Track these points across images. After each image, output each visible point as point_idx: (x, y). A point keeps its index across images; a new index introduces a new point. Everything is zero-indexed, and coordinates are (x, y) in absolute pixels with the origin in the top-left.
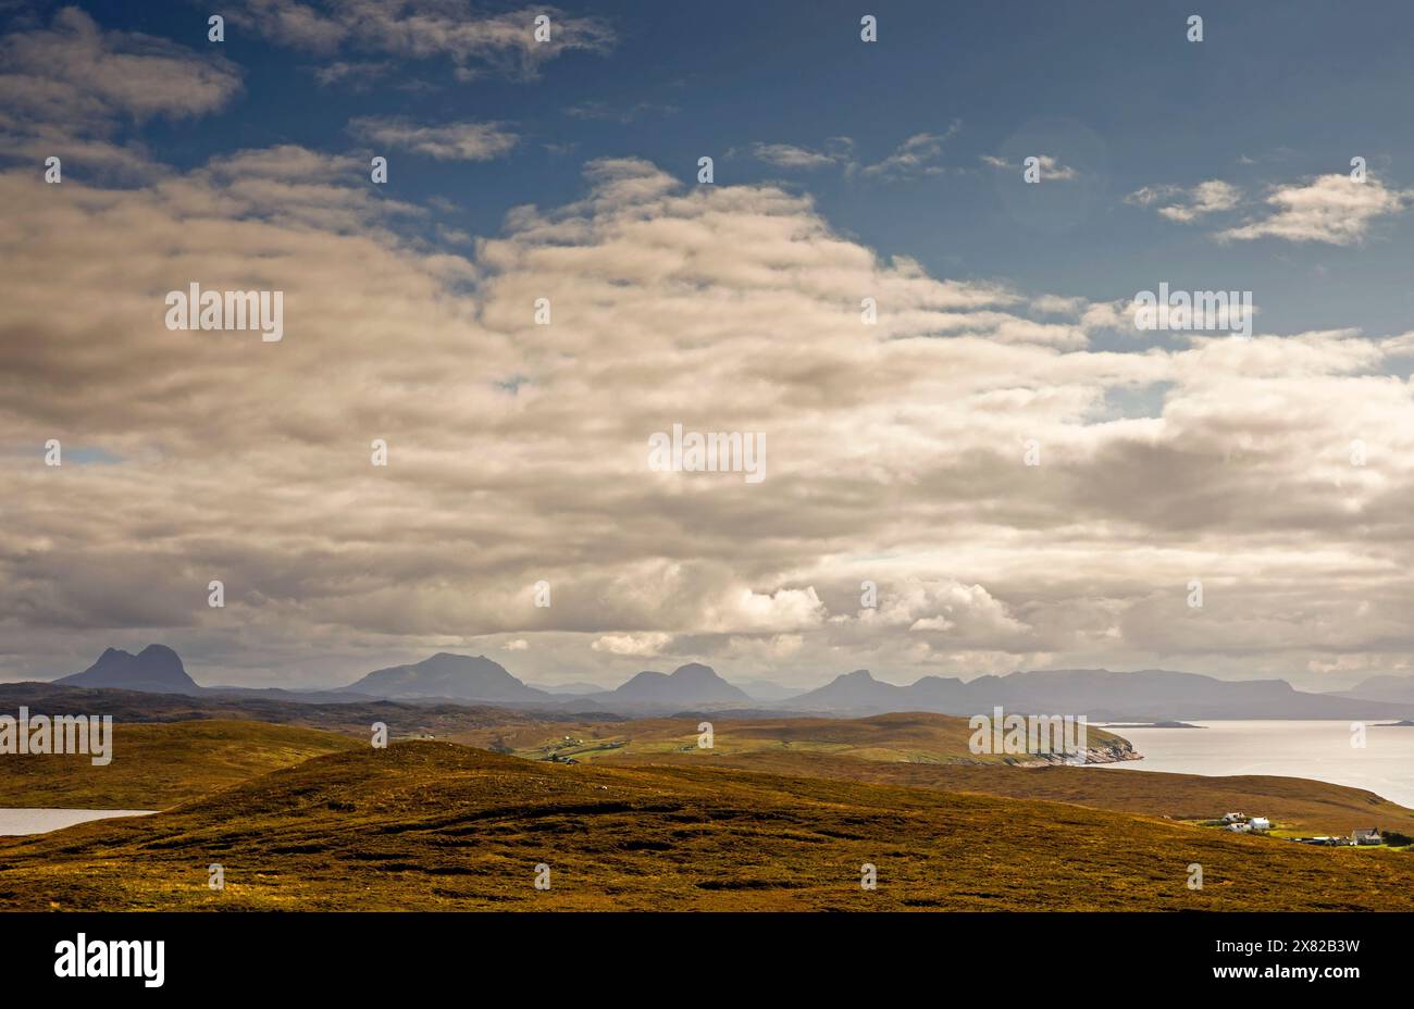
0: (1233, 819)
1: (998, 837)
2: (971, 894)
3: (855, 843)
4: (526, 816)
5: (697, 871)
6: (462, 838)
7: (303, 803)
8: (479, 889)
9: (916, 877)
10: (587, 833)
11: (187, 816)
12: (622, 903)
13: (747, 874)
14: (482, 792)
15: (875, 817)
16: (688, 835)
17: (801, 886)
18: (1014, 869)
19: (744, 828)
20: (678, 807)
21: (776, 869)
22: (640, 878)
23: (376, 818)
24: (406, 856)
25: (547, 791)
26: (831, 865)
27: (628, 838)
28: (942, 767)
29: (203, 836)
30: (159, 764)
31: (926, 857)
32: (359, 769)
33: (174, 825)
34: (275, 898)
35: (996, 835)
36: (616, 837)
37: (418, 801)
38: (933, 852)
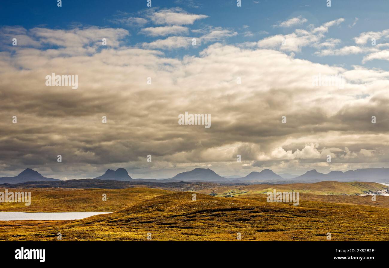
1: (345, 216)
2: (336, 232)
3: (303, 218)
4: (211, 212)
5: (257, 227)
6: (191, 218)
7: (151, 209)
8: (194, 233)
9: (320, 227)
10: (227, 216)
11: (120, 214)
12: (234, 236)
13: (271, 227)
14: (199, 206)
15: (309, 211)
16: (255, 217)
17: (286, 230)
18: (349, 225)
19: (271, 214)
20: (253, 209)
21: (280, 226)
22: (240, 229)
23: (170, 213)
24: (175, 224)
25: (217, 205)
26: (295, 224)
27: (238, 218)
28: (337, 196)
29: (123, 219)
30: (121, 200)
31: (323, 222)
32: (166, 200)
33: (116, 216)
34: (136, 236)
35: (345, 215)
36: (235, 217)
37: (181, 208)
38: (326, 220)
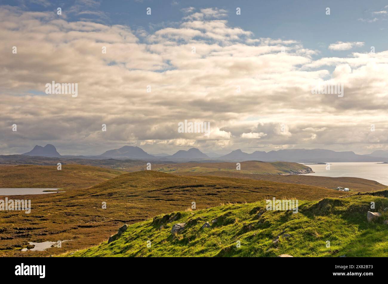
0: (340, 189)
3: (258, 193)
4: (181, 188)
6: (169, 193)
7: (124, 186)
14: (168, 182)
15: (261, 188)
16: (220, 192)
19: (232, 190)
20: (215, 186)
23: (145, 189)
25: (183, 182)
27: (207, 193)
28: (262, 175)
32: (134, 177)
36: (204, 192)
37: (153, 185)
